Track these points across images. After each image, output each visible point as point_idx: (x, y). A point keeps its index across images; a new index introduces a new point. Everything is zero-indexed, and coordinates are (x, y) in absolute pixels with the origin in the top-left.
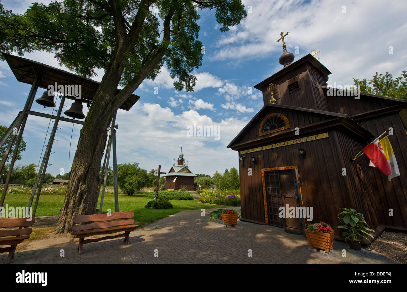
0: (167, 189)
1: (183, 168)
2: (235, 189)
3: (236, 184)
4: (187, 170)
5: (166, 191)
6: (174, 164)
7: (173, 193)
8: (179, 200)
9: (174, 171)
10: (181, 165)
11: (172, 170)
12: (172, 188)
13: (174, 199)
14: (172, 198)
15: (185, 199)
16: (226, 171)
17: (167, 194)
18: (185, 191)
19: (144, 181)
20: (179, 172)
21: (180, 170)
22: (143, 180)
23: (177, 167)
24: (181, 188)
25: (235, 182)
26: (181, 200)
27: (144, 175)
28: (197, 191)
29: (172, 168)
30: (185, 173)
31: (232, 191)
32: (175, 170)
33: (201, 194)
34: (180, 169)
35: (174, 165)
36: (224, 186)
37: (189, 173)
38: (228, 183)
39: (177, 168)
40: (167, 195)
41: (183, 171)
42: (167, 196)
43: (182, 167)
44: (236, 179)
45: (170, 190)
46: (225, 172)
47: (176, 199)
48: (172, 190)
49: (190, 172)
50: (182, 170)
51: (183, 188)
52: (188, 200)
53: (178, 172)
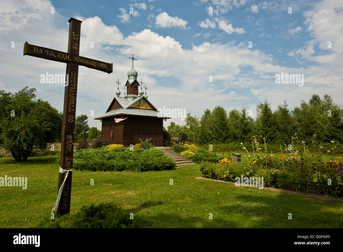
0: (105, 145)
1: (140, 101)
2: (224, 142)
3: (226, 133)
4: (146, 104)
5: (105, 149)
6: (118, 92)
7: (122, 153)
8: (142, 170)
9: (120, 107)
10: (134, 94)
11: (115, 104)
12: (118, 143)
13: (127, 169)
14: (123, 165)
15: (157, 169)
16: (205, 112)
17: (107, 155)
18: (149, 148)
19: (48, 127)
20: (130, 108)
21: (133, 104)
22: (46, 126)
23: (126, 98)
24: (139, 142)
25: (223, 129)
26: (146, 171)
27: (48, 114)
28: (172, 147)
29: (115, 100)
30: (142, 110)
31: (219, 145)
32: (122, 105)
33: (182, 153)
34: (131, 102)
35: (118, 94)
36: (204, 137)
37: (152, 111)
38: (210, 132)
39: (125, 100)
40: (109, 159)
41: (139, 106)
42: (110, 162)
43: (136, 98)
44: (225, 125)
45: (114, 146)
46: (203, 114)
47: (133, 170)
48: (120, 146)
49: (154, 109)
50: (137, 105)
51: (144, 141)
52: (164, 169)
53: (128, 108)
